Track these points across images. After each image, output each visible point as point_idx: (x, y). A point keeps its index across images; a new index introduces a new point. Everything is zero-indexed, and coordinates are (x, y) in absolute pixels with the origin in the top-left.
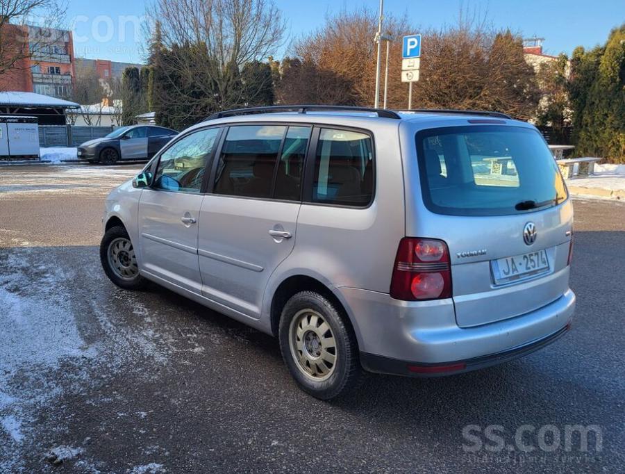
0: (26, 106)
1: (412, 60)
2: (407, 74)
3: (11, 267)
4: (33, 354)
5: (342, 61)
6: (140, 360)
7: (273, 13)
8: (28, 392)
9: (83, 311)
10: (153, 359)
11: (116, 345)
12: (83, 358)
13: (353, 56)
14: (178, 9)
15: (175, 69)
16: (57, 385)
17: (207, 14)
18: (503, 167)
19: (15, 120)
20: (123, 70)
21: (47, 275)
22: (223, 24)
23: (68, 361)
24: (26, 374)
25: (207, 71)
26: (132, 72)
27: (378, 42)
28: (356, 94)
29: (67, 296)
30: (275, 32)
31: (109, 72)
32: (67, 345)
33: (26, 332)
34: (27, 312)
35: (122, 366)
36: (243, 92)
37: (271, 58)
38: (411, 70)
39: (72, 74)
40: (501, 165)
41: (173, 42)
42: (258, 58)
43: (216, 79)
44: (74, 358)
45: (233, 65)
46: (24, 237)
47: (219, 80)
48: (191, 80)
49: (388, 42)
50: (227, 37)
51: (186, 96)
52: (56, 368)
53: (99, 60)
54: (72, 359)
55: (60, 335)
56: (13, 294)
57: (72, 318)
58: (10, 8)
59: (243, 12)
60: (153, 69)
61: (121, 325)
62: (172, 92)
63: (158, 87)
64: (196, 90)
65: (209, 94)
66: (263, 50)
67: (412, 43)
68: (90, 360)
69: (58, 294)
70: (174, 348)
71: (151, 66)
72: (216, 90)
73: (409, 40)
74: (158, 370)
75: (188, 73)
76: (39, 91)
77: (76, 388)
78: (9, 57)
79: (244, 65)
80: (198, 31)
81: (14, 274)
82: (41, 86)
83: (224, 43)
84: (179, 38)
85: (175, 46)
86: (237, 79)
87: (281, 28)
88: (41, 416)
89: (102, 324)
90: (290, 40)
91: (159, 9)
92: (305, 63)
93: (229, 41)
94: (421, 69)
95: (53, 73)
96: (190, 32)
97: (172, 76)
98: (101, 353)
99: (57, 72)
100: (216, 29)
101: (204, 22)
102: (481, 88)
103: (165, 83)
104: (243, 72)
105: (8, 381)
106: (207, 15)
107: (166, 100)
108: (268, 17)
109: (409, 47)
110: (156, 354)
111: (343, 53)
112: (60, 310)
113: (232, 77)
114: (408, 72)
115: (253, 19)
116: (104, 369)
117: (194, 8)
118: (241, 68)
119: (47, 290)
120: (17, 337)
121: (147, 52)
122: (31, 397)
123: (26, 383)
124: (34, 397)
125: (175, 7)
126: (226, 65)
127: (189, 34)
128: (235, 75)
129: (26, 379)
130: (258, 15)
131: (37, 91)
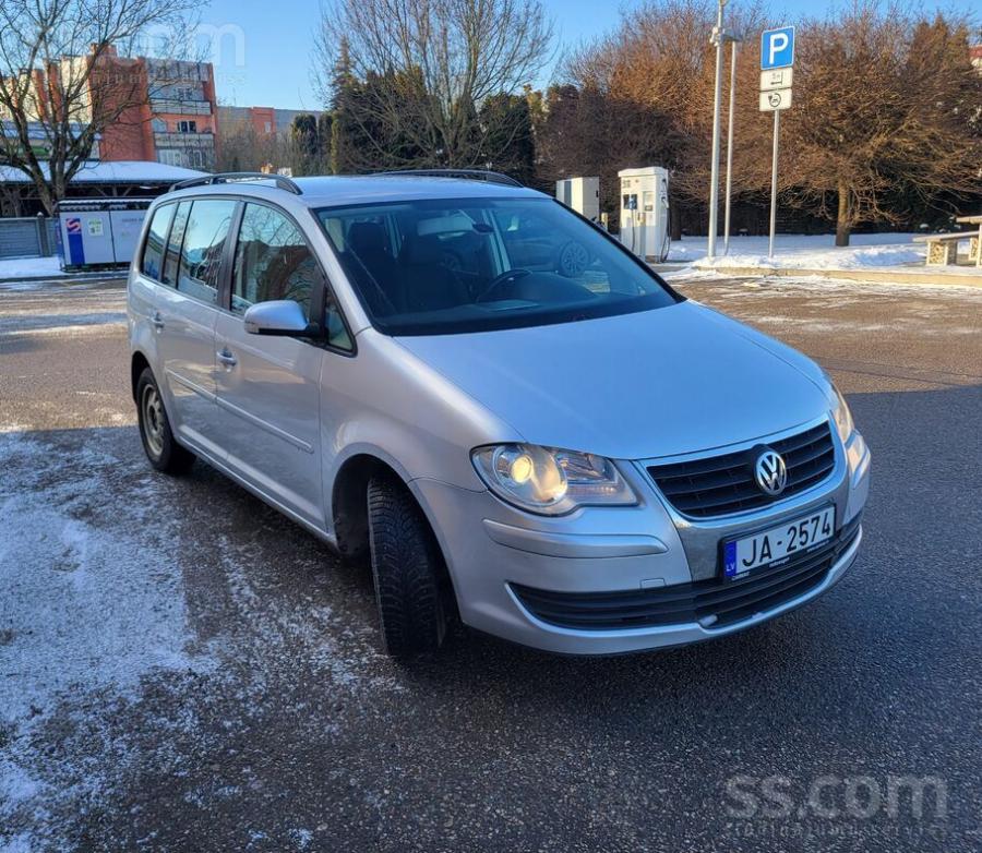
0: (142, 183)
1: (778, 72)
2: (770, 98)
3: (84, 467)
4: (93, 665)
5: (649, 84)
6: (302, 680)
7: (531, 10)
8: (69, 765)
9: (201, 559)
10: (330, 679)
11: (258, 642)
12: (191, 673)
13: (669, 74)
14: (374, 14)
15: (373, 112)
16: (130, 744)
17: (422, 18)
18: (950, 253)
19: (120, 206)
20: (293, 121)
21: (144, 482)
22: (449, 33)
23: (159, 682)
24: (74, 716)
25: (425, 114)
26: (305, 122)
27: (716, 44)
28: (675, 137)
29: (174, 526)
30: (535, 41)
31: (272, 126)
32: (161, 641)
33: (88, 610)
34: (98, 563)
35: (266, 697)
36: (484, 145)
37: (528, 88)
38: (777, 89)
39: (214, 131)
40: (947, 248)
41: (368, 68)
42: (508, 87)
43: (439, 125)
44: (172, 674)
45: (466, 102)
46: (116, 406)
47: (444, 126)
48: (397, 129)
49: (734, 44)
50: (456, 55)
51: (391, 155)
52: (134, 699)
53: (255, 108)
54: (168, 676)
55: (152, 617)
56: (78, 522)
57: (178, 575)
58: (110, 28)
59: (482, 12)
60: (338, 116)
61: (270, 592)
62: (368, 151)
63: (346, 143)
64: (406, 144)
65: (429, 150)
66: (516, 74)
67: (779, 42)
68: (204, 679)
69: (159, 521)
70: (373, 650)
71: (335, 112)
72: (440, 144)
73: (773, 38)
74: (339, 709)
75: (393, 119)
76: (166, 159)
77: (170, 758)
78: (111, 106)
79: (484, 99)
80: (407, 47)
81: (88, 480)
82: (168, 151)
83: (451, 63)
84: (378, 62)
85: (372, 75)
86: (473, 124)
87: (545, 33)
88: (85, 835)
89: (234, 589)
90: (559, 54)
91: (345, 14)
92: (586, 91)
93: (459, 63)
94: (794, 87)
95: (185, 130)
96: (395, 50)
97: (367, 125)
98: (228, 663)
99: (191, 129)
100: (437, 43)
101: (417, 33)
102: (902, 115)
103: (357, 136)
104: (484, 111)
105: (34, 735)
106: (422, 20)
107: (358, 163)
108: (522, 18)
109: (773, 49)
110: (338, 666)
111: (651, 70)
112: (157, 559)
113: (464, 121)
114: (773, 94)
115: (497, 22)
116: (229, 705)
117: (400, 9)
118: (478, 105)
119: (140, 512)
120: (69, 622)
121: (328, 90)
122: (74, 781)
123: (68, 740)
124: (80, 780)
125: (369, 10)
126: (454, 102)
127: (393, 53)
128: (470, 118)
129: (70, 729)
130: (506, 16)
131: (162, 159)
